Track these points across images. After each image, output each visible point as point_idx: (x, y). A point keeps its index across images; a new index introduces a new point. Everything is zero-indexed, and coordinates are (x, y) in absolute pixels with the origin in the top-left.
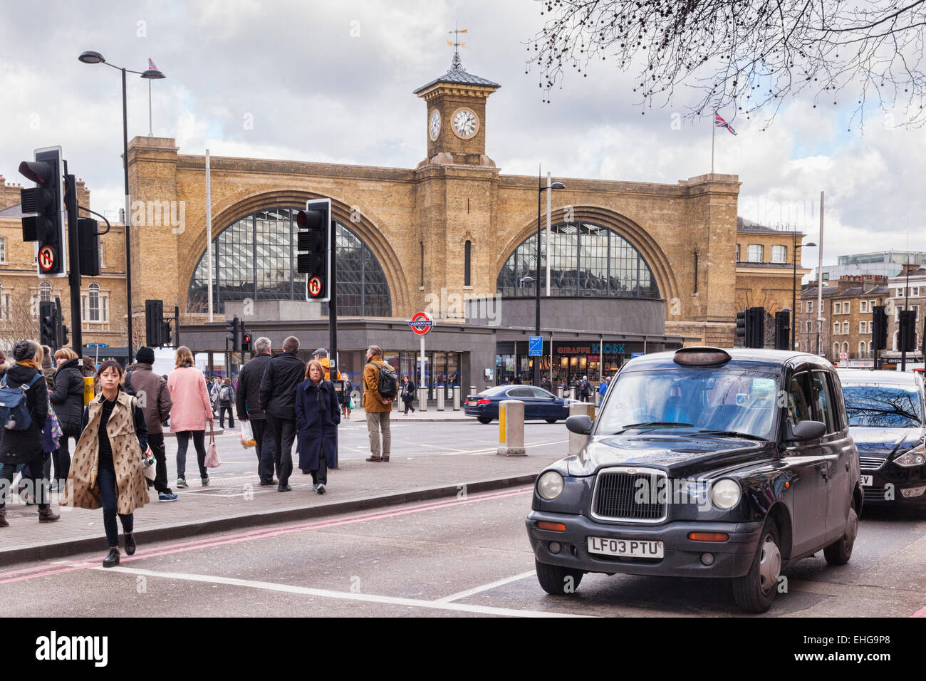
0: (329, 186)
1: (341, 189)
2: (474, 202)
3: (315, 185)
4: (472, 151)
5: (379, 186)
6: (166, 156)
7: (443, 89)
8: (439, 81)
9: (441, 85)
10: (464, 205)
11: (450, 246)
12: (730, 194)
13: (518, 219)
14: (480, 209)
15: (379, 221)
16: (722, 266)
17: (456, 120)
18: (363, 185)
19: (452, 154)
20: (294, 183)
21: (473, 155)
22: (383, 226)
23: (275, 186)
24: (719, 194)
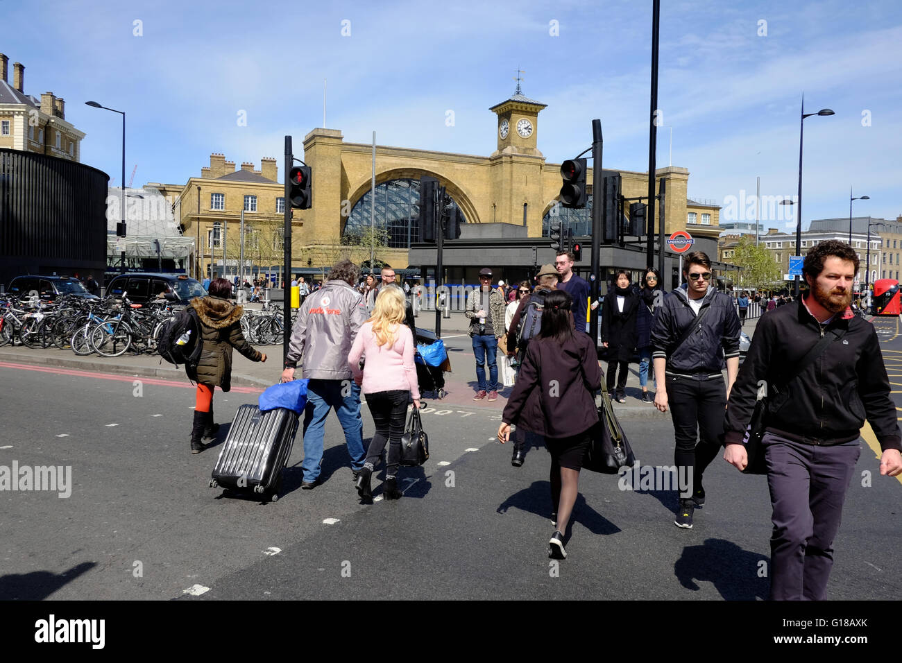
0: (436, 166)
1: (443, 168)
2: (530, 178)
3: (427, 165)
4: (528, 146)
5: (467, 167)
6: (335, 141)
7: (512, 106)
8: (509, 101)
9: (511, 103)
10: (524, 180)
11: (515, 206)
12: (683, 180)
13: (552, 191)
14: (534, 183)
15: (467, 190)
16: (677, 225)
17: (519, 126)
18: (458, 166)
19: (517, 147)
20: (414, 163)
21: (529, 148)
22: (469, 192)
23: (402, 165)
24: (677, 179)
